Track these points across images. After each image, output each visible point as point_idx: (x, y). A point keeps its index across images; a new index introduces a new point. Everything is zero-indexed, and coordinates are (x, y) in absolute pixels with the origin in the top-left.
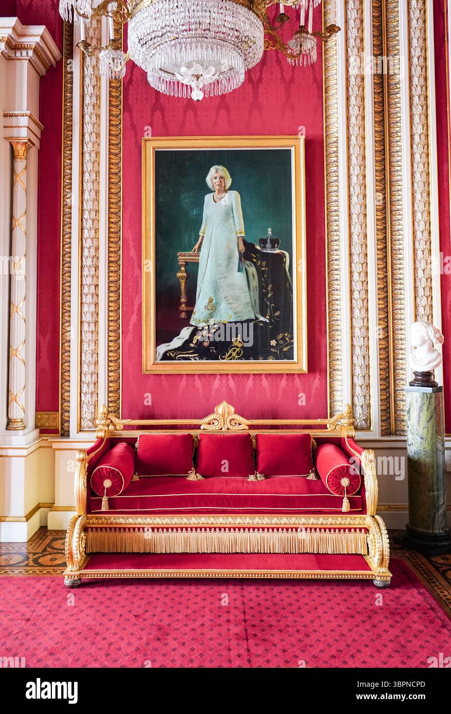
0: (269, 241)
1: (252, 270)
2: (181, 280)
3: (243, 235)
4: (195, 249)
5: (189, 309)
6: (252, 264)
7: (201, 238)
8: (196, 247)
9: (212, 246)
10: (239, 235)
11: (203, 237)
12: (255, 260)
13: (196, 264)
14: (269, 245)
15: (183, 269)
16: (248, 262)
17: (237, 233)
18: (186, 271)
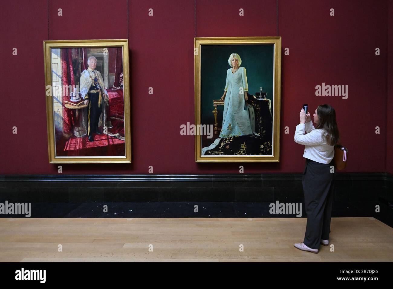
0: (261, 94)
1: (252, 109)
2: (215, 114)
3: (247, 91)
4: (222, 98)
5: (219, 129)
6: (252, 106)
7: (225, 92)
8: (223, 96)
9: (231, 96)
10: (245, 91)
11: (226, 92)
12: (253, 104)
13: (223, 106)
14: (260, 96)
15: (216, 108)
16: (249, 105)
17: (244, 90)
18: (217, 110)
